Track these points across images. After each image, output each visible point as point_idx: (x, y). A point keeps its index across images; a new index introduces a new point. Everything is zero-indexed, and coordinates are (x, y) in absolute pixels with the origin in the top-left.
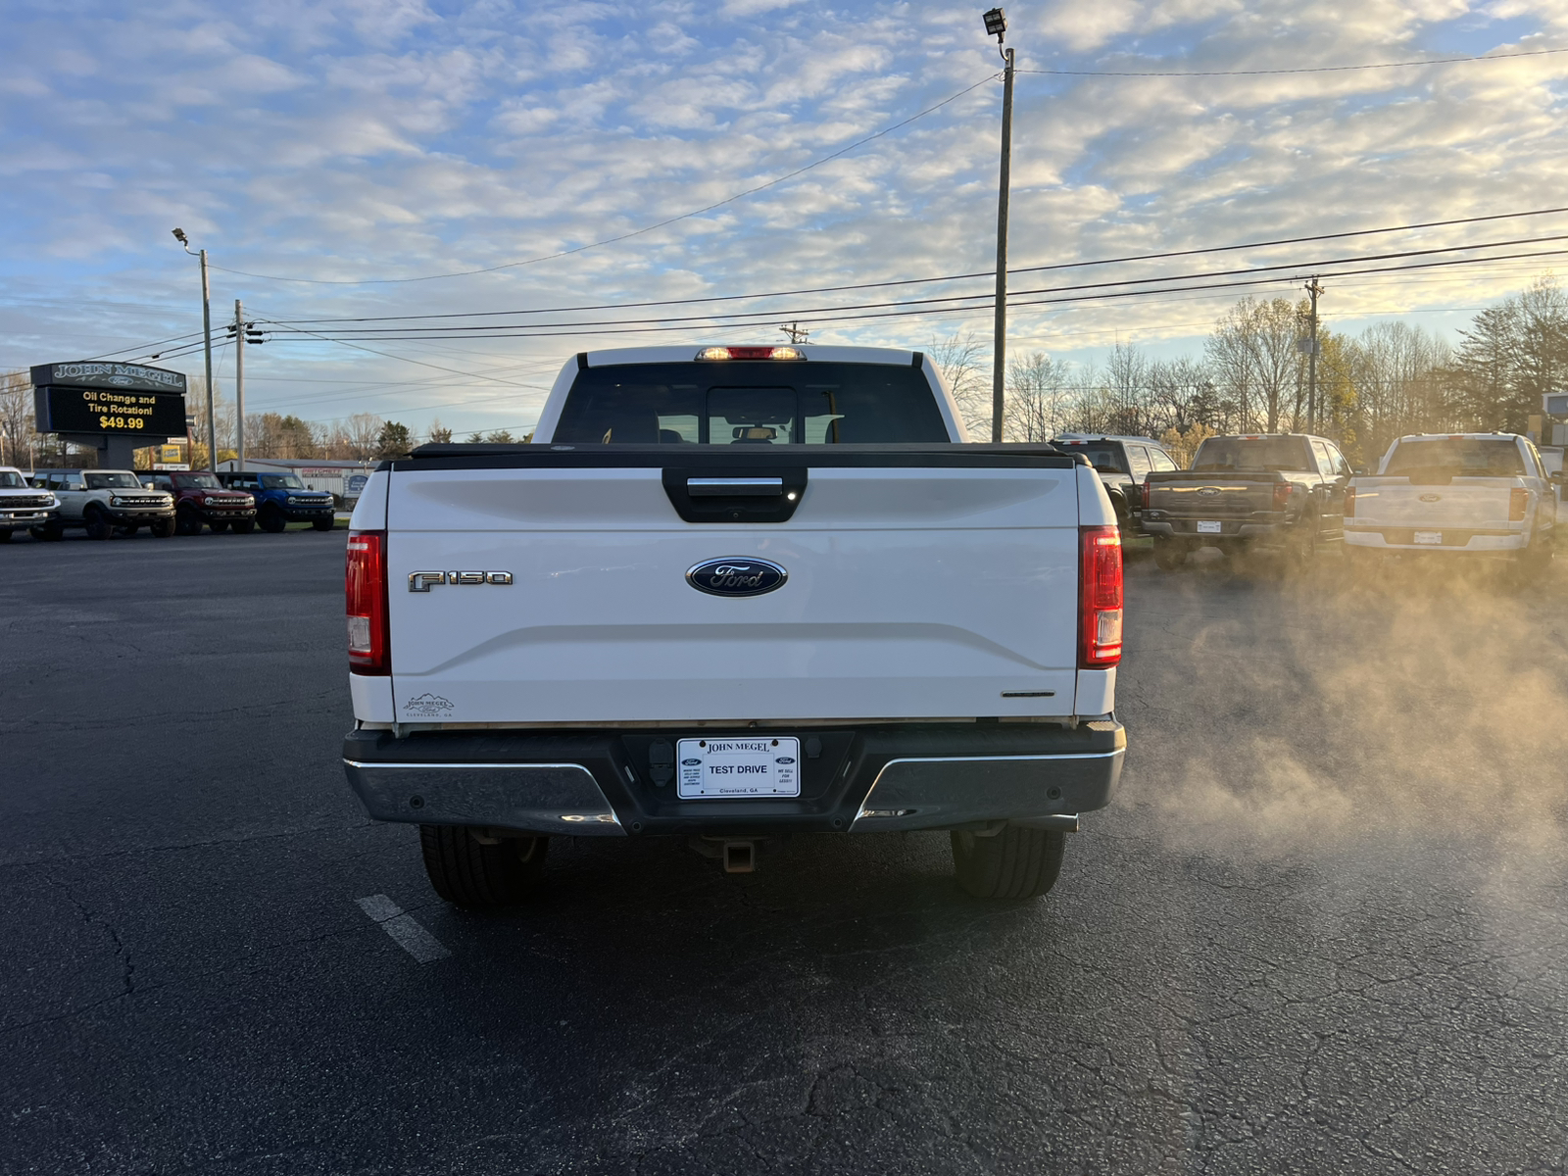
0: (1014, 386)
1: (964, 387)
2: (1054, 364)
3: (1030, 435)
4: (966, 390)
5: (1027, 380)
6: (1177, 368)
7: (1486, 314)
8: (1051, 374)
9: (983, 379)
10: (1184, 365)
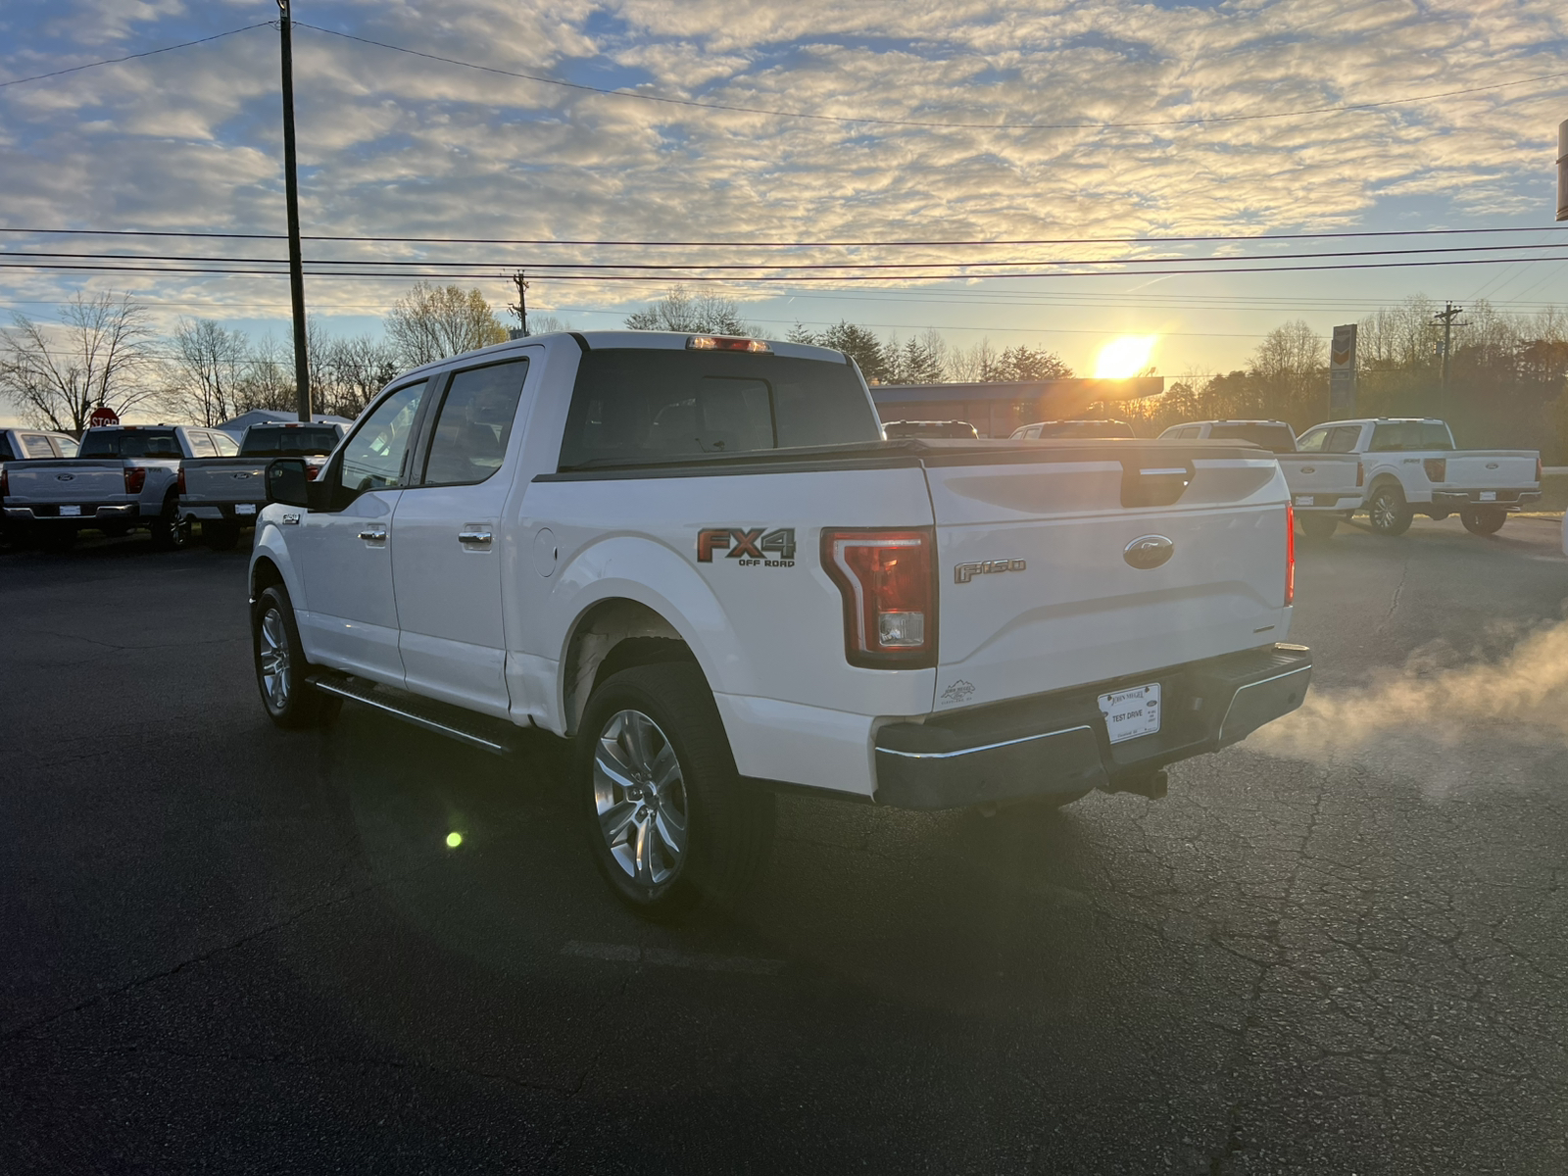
0: (182, 356)
1: (127, 352)
2: (229, 334)
3: (208, 411)
4: (128, 356)
5: (200, 351)
6: (358, 347)
7: (635, 318)
8: (227, 345)
9: (149, 345)
10: (364, 343)
